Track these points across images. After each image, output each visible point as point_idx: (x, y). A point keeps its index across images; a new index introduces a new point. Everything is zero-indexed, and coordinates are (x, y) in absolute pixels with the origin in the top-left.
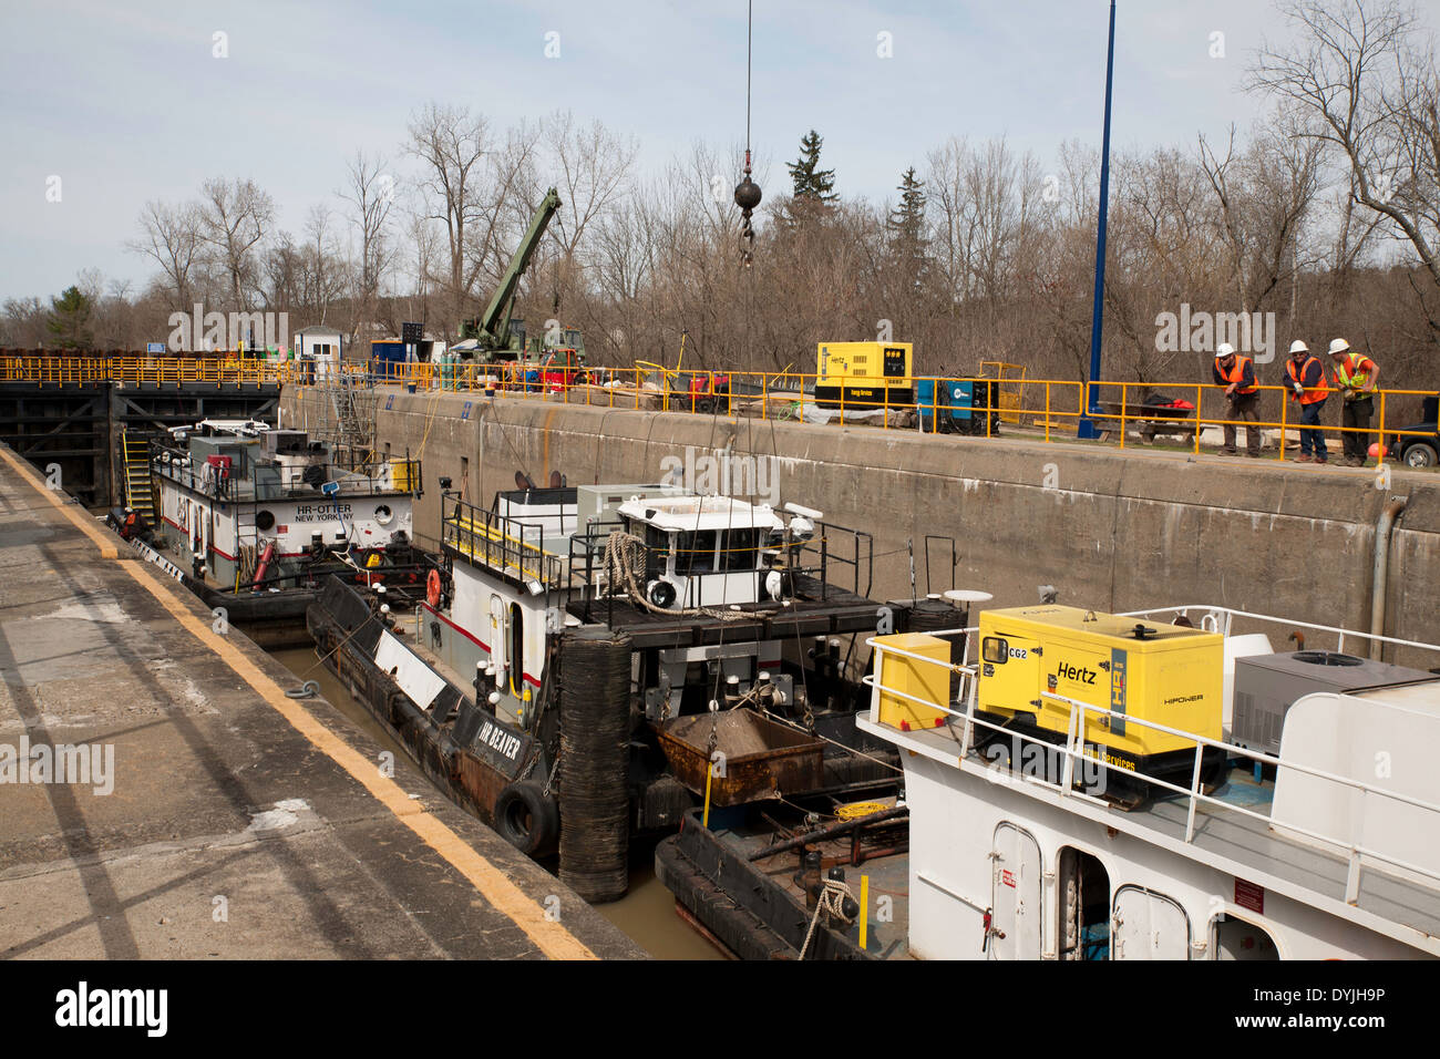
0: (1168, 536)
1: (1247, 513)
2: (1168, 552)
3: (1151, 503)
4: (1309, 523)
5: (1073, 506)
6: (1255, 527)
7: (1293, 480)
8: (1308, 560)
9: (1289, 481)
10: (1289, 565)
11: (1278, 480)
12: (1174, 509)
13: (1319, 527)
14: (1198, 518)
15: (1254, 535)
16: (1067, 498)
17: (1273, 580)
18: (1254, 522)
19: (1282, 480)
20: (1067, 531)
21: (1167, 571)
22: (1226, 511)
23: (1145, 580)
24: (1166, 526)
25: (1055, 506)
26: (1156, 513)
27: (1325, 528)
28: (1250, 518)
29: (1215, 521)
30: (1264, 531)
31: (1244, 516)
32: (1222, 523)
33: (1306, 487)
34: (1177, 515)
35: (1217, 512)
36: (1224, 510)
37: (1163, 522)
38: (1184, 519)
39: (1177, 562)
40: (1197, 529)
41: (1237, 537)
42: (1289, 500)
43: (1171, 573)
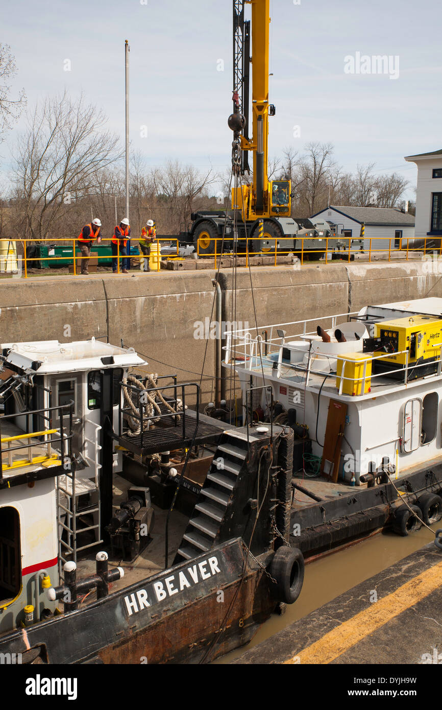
0: (138, 313)
1: (174, 295)
2: (138, 322)
3: (128, 299)
4: (198, 294)
5: (80, 310)
6: (178, 301)
7: (186, 278)
8: (199, 309)
9: (184, 279)
10: (192, 313)
11: (180, 279)
12: (140, 300)
13: (202, 295)
14: (152, 302)
15: (178, 304)
16: (76, 307)
17: (186, 321)
18: (178, 298)
19: (182, 279)
20: (77, 325)
21: (139, 331)
22: (165, 296)
23: (127, 338)
24: (137, 309)
25: (67, 313)
26: (131, 305)
27: (204, 295)
28: (175, 297)
29: (161, 302)
30: (182, 301)
31: (173, 296)
32: (163, 302)
33: (192, 280)
34: (142, 303)
35: (161, 297)
36: (164, 296)
37: (135, 308)
38: (145, 304)
39: (143, 325)
40: (152, 307)
41: (170, 306)
42: (188, 286)
43: (141, 331)
